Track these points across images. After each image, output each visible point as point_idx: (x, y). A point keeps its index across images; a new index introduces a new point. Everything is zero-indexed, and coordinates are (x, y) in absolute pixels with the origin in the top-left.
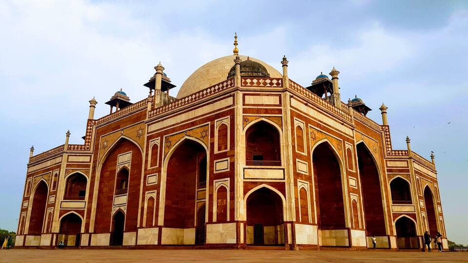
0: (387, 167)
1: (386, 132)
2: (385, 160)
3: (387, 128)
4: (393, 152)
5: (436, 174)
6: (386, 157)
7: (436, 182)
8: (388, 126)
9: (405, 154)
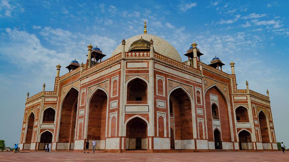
0: (234, 100)
1: (233, 78)
2: (232, 96)
3: (234, 76)
4: (238, 91)
5: (270, 103)
6: (233, 94)
7: (270, 108)
8: (235, 75)
9: (245, 92)
